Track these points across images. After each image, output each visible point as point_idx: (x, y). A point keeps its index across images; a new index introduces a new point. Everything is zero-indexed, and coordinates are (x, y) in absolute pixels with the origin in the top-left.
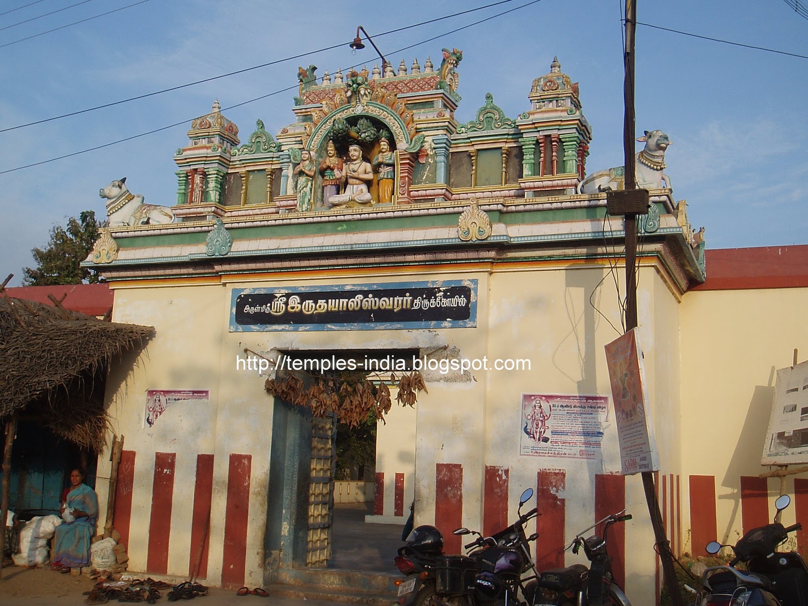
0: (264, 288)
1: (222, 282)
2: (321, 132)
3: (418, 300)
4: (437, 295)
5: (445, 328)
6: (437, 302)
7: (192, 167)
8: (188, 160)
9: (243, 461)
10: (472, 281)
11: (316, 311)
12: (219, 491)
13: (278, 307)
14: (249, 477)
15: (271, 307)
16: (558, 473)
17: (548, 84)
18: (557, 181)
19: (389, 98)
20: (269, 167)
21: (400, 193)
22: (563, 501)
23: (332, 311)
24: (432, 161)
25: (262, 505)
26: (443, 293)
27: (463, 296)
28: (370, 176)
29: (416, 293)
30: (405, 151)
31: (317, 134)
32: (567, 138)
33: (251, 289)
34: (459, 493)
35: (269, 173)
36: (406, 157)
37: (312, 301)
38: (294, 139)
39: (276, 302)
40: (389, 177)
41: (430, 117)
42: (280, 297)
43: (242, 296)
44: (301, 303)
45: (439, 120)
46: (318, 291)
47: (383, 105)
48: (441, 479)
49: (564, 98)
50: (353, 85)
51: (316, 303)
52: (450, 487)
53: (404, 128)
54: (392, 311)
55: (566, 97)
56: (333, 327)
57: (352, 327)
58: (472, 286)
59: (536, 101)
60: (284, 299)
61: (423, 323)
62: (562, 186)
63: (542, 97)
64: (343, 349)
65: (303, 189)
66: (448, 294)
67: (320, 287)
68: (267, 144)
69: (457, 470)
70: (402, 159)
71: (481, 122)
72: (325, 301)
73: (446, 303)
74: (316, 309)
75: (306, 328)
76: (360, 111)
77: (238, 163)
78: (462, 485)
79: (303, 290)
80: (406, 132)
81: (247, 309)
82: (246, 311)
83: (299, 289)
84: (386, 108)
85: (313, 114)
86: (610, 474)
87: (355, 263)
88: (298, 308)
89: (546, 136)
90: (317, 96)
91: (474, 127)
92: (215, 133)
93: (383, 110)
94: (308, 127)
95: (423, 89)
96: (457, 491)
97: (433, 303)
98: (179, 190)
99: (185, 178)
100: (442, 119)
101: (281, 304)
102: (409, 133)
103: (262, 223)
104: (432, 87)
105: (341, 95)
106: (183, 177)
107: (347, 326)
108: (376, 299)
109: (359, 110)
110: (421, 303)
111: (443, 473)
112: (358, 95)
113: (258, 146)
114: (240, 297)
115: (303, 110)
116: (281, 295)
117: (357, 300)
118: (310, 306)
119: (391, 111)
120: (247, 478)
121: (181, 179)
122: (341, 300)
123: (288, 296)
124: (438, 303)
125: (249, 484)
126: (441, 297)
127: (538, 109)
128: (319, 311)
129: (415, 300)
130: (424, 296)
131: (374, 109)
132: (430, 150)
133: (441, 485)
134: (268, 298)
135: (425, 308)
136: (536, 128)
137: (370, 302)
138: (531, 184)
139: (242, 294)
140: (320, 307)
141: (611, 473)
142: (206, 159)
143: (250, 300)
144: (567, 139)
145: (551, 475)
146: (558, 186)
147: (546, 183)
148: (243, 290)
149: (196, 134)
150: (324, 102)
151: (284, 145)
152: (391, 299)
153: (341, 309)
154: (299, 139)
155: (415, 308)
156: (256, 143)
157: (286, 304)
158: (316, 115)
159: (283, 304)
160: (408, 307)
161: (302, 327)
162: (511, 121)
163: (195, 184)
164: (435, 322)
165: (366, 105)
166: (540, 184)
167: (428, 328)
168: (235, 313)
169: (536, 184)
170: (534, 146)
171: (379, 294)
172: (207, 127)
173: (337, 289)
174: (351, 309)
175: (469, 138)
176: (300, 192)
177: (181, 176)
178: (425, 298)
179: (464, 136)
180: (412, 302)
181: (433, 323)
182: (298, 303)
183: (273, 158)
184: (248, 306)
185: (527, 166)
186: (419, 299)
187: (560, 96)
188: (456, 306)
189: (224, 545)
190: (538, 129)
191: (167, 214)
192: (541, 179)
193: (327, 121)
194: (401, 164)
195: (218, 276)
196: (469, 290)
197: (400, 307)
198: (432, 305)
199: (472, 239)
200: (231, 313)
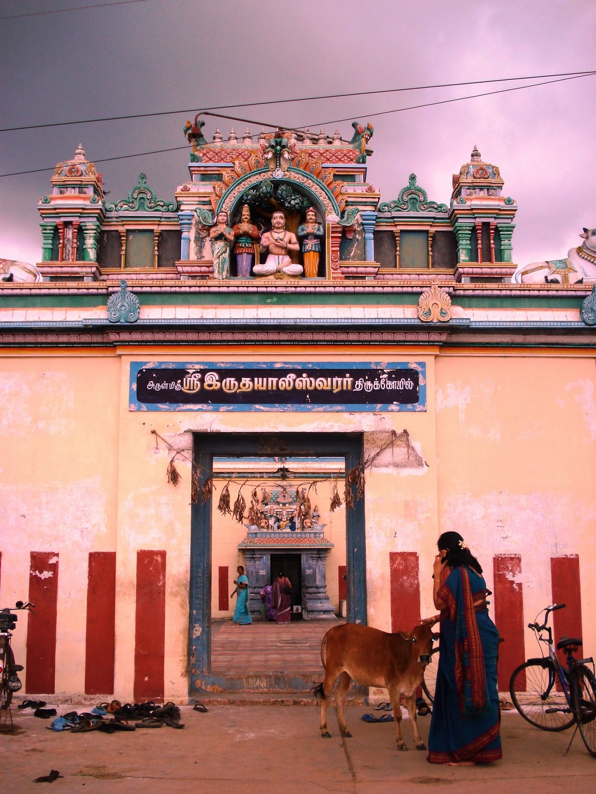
0: (172, 362)
1: (117, 353)
2: (234, 194)
3: (360, 382)
4: (381, 377)
5: (392, 411)
6: (381, 384)
7: (63, 219)
8: (58, 211)
9: (155, 558)
10: (419, 364)
11: (240, 390)
12: (124, 594)
13: (192, 383)
14: (164, 576)
15: (182, 384)
16: (514, 558)
17: (480, 172)
18: (496, 269)
19: (314, 165)
20: (155, 228)
21: (332, 267)
22: (520, 585)
23: (259, 391)
24: (360, 238)
25: (182, 606)
26: (387, 375)
27: (409, 379)
28: (296, 247)
29: (357, 373)
30: (338, 223)
31: (229, 195)
32: (504, 227)
33: (156, 364)
34: (416, 582)
35: (158, 234)
36: (338, 230)
37: (234, 379)
38: (198, 199)
39: (188, 379)
40: (317, 250)
41: (359, 191)
42: (194, 373)
43: (144, 370)
44: (221, 381)
45: (369, 195)
46: (241, 367)
47: (307, 172)
48: (395, 568)
49: (495, 188)
50: (276, 147)
51: (239, 381)
52: (406, 576)
53: (333, 199)
54: (331, 391)
55: (497, 187)
56: (262, 408)
57: (285, 409)
58: (419, 369)
59: (467, 187)
60: (199, 376)
61: (368, 406)
62: (501, 274)
63: (474, 184)
64: (275, 431)
65: (222, 254)
66: (393, 376)
67: (244, 363)
68: (152, 201)
69: (412, 558)
70: (333, 232)
71: (405, 203)
72: (250, 379)
73: (391, 385)
74: (239, 388)
75: (229, 409)
76: (280, 176)
77: (114, 219)
78: (419, 574)
79: (223, 366)
80: (335, 204)
81: (151, 385)
82: (149, 387)
83: (218, 365)
84: (311, 176)
85: (224, 173)
86: (564, 557)
87: (289, 339)
88: (217, 386)
89: (483, 223)
90: (217, 154)
91: (399, 207)
92: (89, 183)
93: (307, 178)
94: (218, 187)
95: (342, 161)
96: (414, 580)
97: (376, 385)
98: (44, 244)
99: (53, 232)
100: (372, 195)
101: (195, 381)
102: (339, 205)
103: (173, 289)
104: (352, 160)
105: (257, 156)
106: (50, 230)
107: (279, 407)
108: (311, 379)
109: (279, 174)
110: (363, 384)
111: (397, 562)
112: (279, 158)
113: (142, 203)
114: (141, 371)
115: (202, 169)
116: (194, 371)
117: (289, 379)
118: (232, 385)
119: (317, 180)
120: (161, 577)
121: (48, 231)
122: (269, 378)
123: (203, 372)
124: (383, 385)
125: (164, 584)
126: (385, 379)
127: (469, 195)
128: (244, 389)
129: (357, 382)
130: (367, 378)
131: (296, 175)
132: (356, 225)
133: (396, 575)
134: (179, 373)
135: (368, 390)
136: (474, 214)
137: (303, 383)
138: (470, 270)
139: (144, 367)
140: (244, 385)
141: (565, 555)
142: (83, 212)
143: (154, 375)
144: (504, 229)
145: (507, 560)
146: (496, 274)
147: (484, 270)
148: (146, 363)
149: (64, 181)
150: (237, 162)
151: (184, 204)
152: (329, 379)
153: (270, 388)
154: (207, 199)
155: (357, 389)
156: (138, 199)
157: (202, 381)
158: (227, 175)
159: (197, 381)
160: (349, 388)
161: (224, 407)
162: (437, 204)
163: (66, 240)
164: (381, 405)
165: (287, 171)
166: (479, 270)
167: (373, 411)
168: (135, 390)
169: (475, 270)
170: (470, 232)
171: (314, 373)
172: (78, 175)
173: (264, 366)
174: (281, 388)
175: (393, 218)
176: (219, 257)
177: (47, 228)
178: (368, 380)
179: (388, 215)
180: (353, 383)
181: (379, 406)
182: (217, 381)
183: (161, 217)
184: (152, 382)
185: (464, 251)
186: (361, 380)
187: (492, 185)
188: (402, 389)
189: (135, 655)
190: (476, 216)
191: (31, 271)
192: (481, 265)
193: (241, 183)
194: (332, 237)
195: (112, 346)
196: (417, 373)
197: (339, 389)
198: (376, 387)
199: (433, 321)
200: (131, 390)
